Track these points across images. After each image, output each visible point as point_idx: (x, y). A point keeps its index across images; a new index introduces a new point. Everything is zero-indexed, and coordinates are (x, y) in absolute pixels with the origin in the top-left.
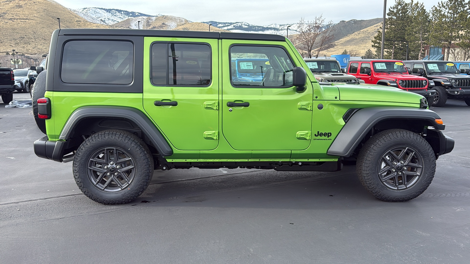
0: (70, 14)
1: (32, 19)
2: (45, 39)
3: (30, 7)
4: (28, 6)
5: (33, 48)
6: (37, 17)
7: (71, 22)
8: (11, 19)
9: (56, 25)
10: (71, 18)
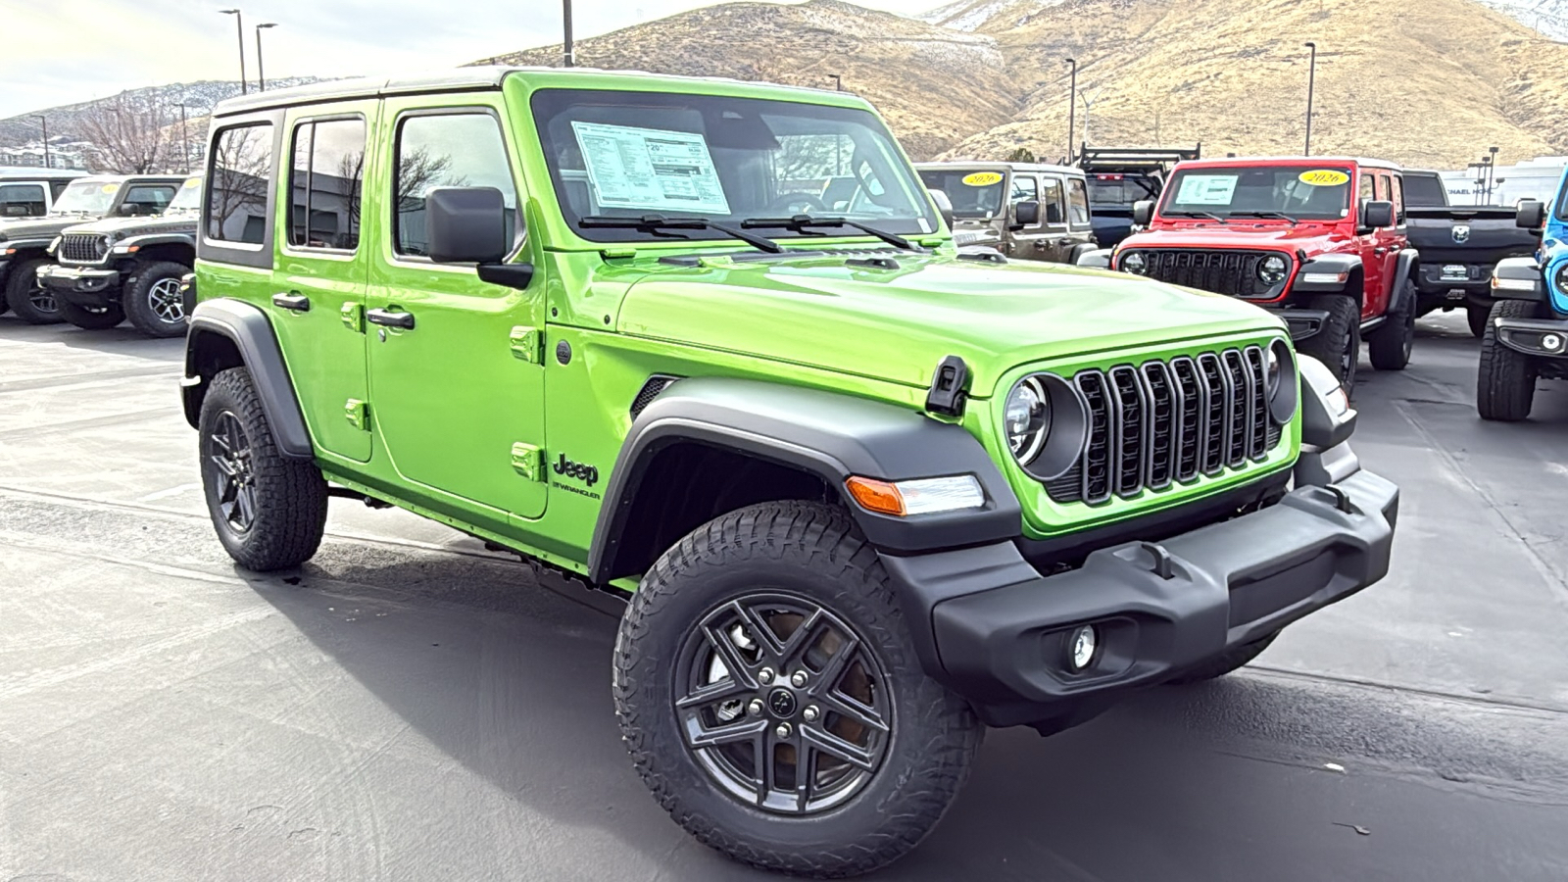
0: (1485, 20)
1: (1353, 53)
2: (1381, 115)
3: (1355, 13)
4: (1347, 12)
5: (1339, 146)
6: (1369, 44)
7: (1484, 48)
8: (1289, 56)
9: (1428, 62)
10: (1487, 34)
